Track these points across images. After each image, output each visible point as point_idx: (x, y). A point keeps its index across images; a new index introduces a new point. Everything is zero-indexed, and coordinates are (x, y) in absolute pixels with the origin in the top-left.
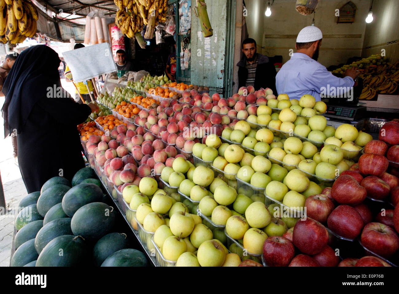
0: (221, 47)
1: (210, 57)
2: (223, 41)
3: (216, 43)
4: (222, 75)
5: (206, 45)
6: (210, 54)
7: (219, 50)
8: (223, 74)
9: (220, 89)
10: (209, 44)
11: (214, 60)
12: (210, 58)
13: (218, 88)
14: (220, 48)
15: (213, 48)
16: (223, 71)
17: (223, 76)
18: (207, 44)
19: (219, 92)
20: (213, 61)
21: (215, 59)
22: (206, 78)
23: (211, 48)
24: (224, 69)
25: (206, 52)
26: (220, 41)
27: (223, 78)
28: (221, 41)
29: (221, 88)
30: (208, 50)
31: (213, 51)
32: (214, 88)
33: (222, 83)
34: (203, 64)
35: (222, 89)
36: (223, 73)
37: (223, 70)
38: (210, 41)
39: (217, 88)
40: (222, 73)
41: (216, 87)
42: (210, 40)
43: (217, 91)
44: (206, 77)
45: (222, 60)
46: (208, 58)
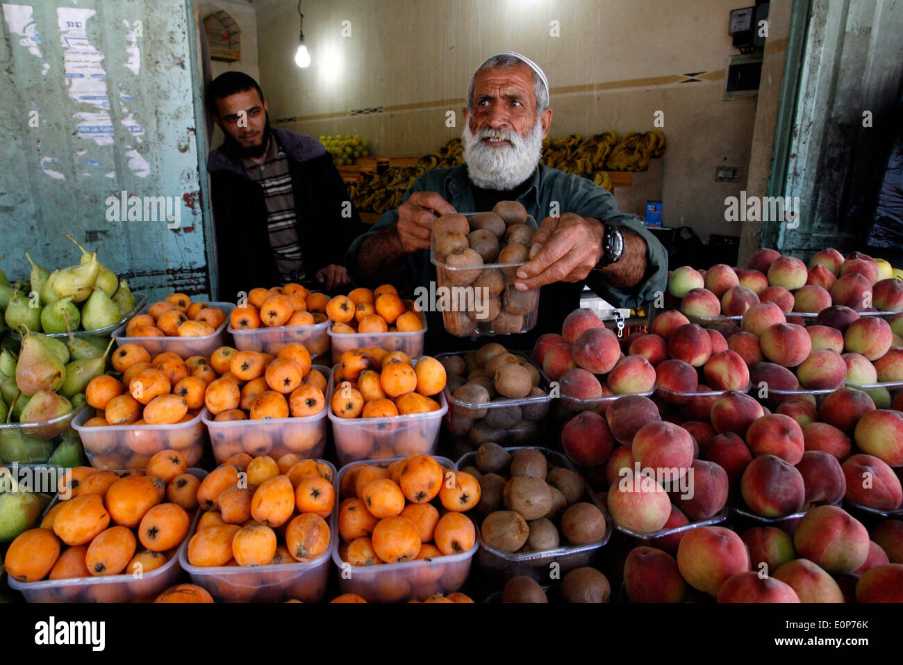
0: (174, 94)
1: (114, 138)
2: (179, 69)
3: (137, 73)
4: (194, 213)
5: (76, 81)
6: (109, 123)
7: (159, 109)
8: (198, 210)
9: (189, 275)
10: (94, 76)
11: (134, 154)
12: (110, 141)
13: (181, 270)
14: (167, 98)
15: (122, 95)
16: (197, 198)
17: (199, 218)
18: (82, 76)
19: (187, 288)
20: (129, 159)
21: (143, 149)
22: (100, 235)
23: (110, 94)
24: (197, 188)
25: (84, 115)
26: (163, 70)
27: (199, 228)
28: (168, 69)
29: (192, 271)
30: (98, 103)
31: (125, 110)
32: (156, 273)
33: (197, 246)
34: (72, 171)
35: (200, 275)
36: (197, 205)
37: (193, 194)
38: (102, 62)
39: (173, 272)
40: (192, 206)
41: (163, 268)
42: (99, 58)
43: (175, 286)
44: (104, 233)
45: (184, 150)
46: (100, 142)
